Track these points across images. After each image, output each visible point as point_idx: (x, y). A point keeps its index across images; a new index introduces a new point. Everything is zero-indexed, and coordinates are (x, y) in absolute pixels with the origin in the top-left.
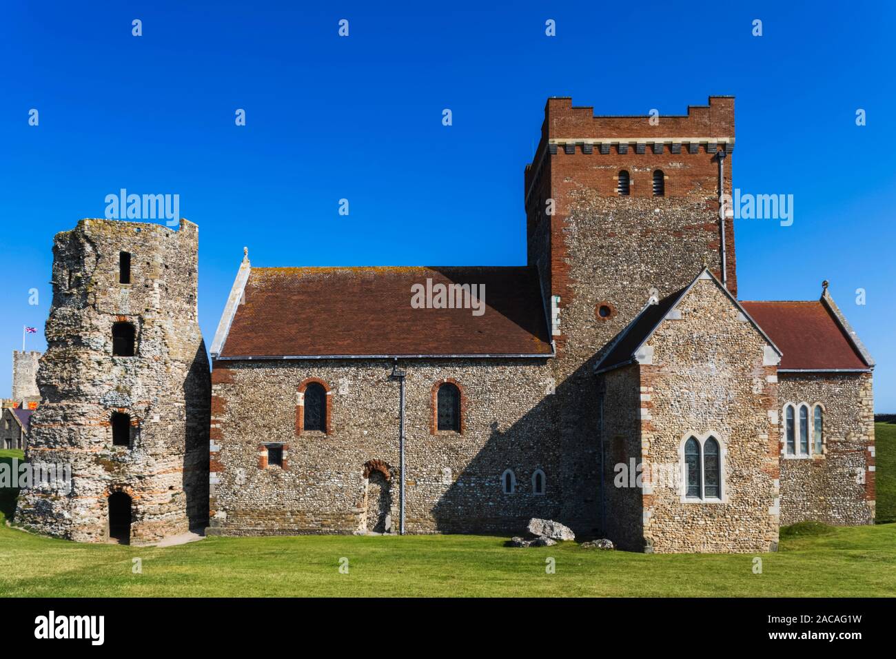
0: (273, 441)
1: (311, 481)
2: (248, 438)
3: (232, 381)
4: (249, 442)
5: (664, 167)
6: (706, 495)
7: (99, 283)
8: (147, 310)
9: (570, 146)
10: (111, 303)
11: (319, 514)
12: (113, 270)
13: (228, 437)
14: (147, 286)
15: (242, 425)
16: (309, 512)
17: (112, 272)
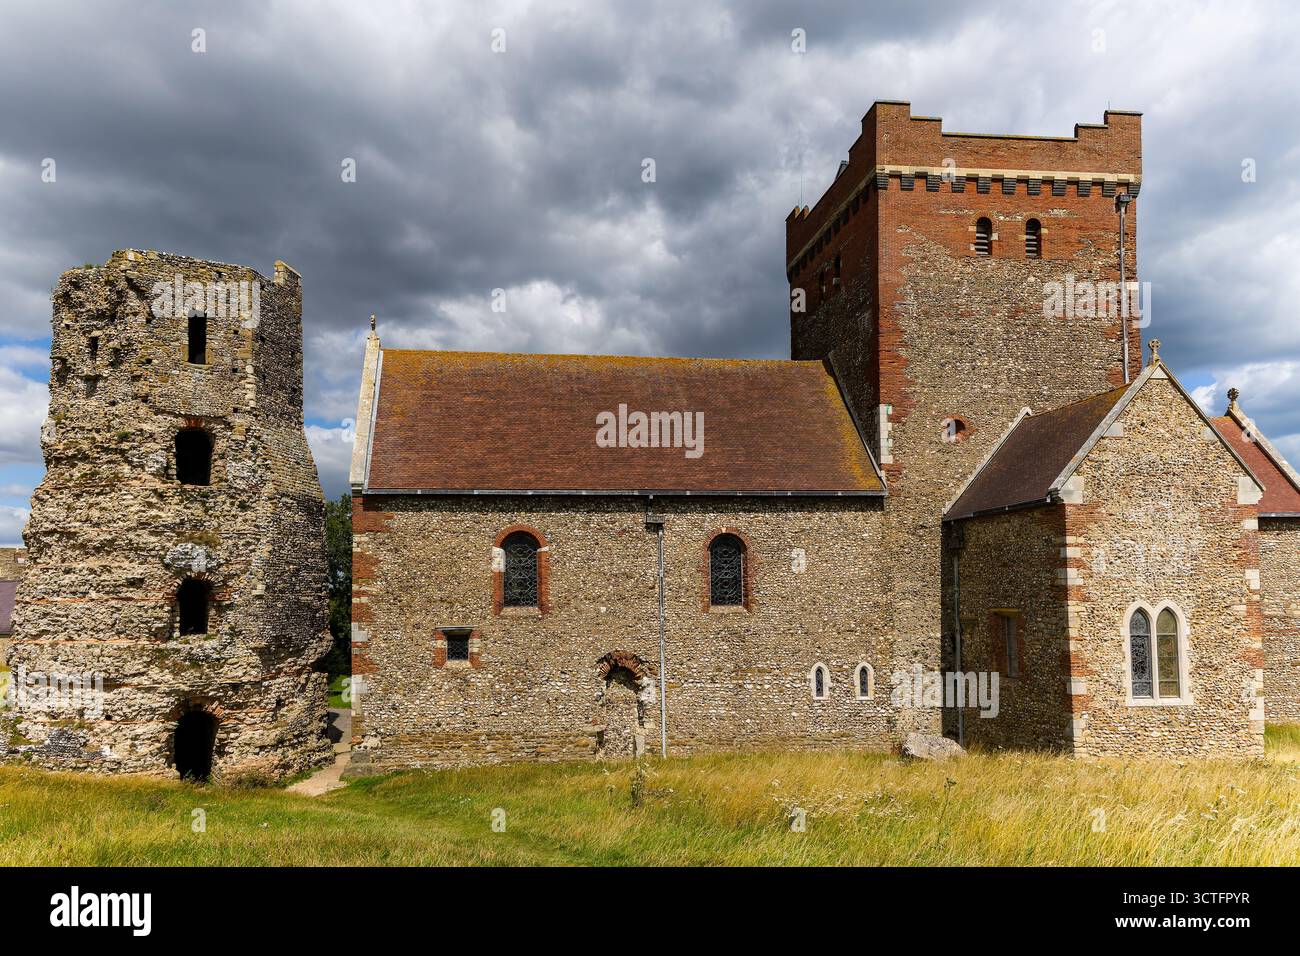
0: (456, 624)
1: (519, 686)
2: (417, 619)
3: (388, 529)
4: (417, 626)
5: (1041, 216)
6: (1160, 694)
7: (155, 361)
8: (236, 410)
9: (907, 177)
10: (176, 397)
11: (533, 737)
12: (178, 340)
13: (381, 619)
14: (235, 371)
15: (405, 599)
16: (517, 733)
17: (177, 344)
